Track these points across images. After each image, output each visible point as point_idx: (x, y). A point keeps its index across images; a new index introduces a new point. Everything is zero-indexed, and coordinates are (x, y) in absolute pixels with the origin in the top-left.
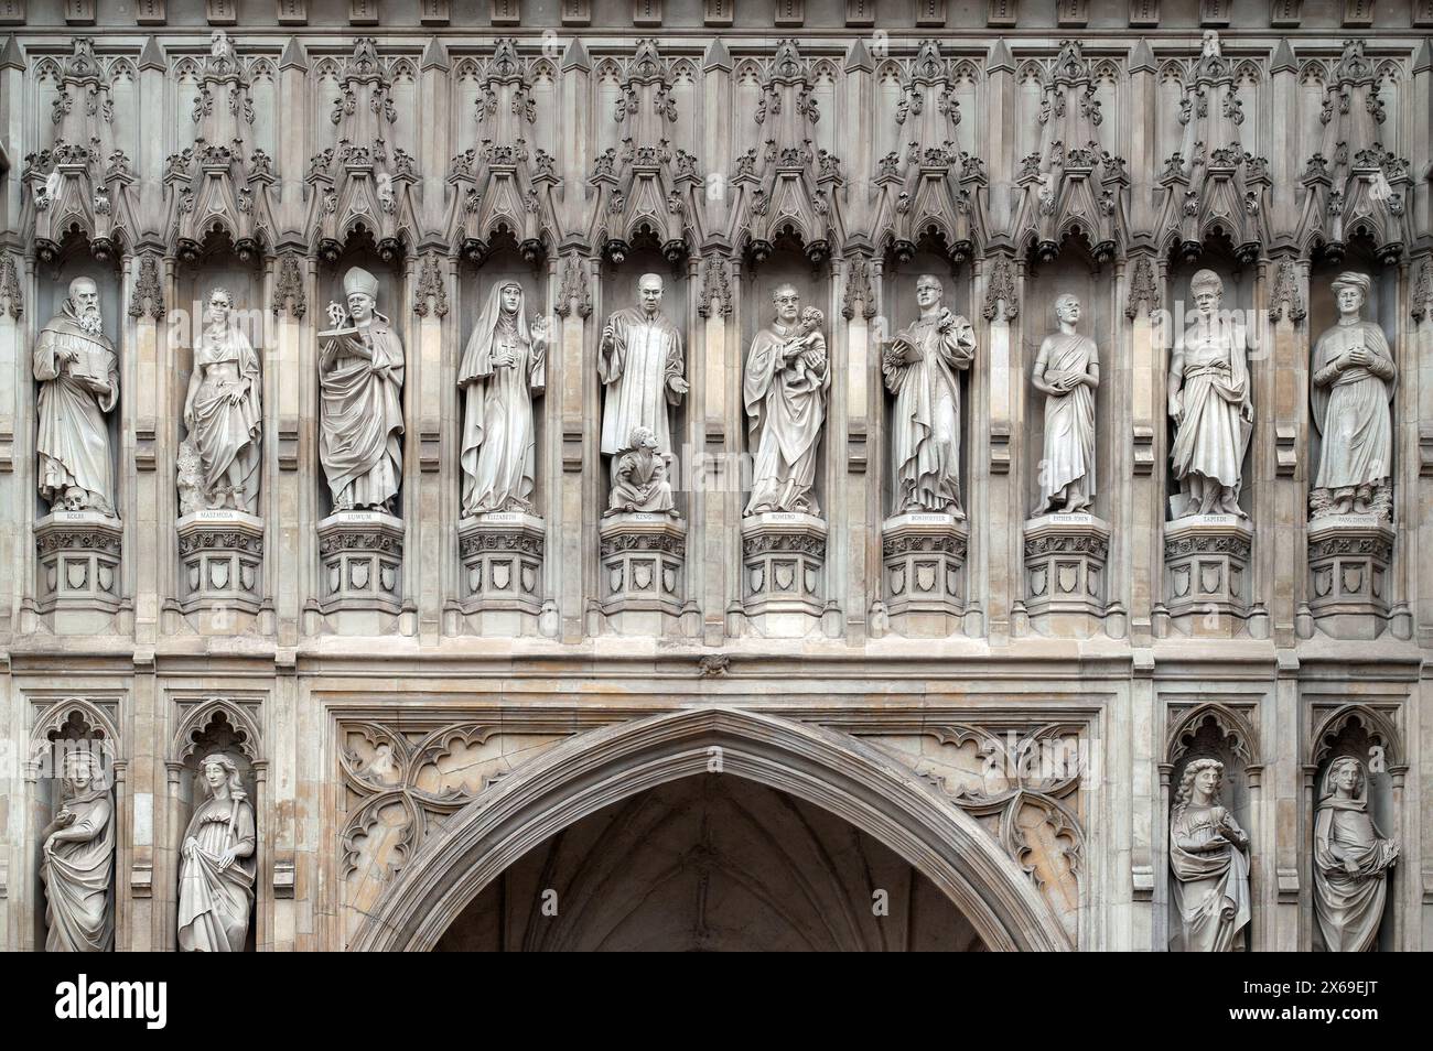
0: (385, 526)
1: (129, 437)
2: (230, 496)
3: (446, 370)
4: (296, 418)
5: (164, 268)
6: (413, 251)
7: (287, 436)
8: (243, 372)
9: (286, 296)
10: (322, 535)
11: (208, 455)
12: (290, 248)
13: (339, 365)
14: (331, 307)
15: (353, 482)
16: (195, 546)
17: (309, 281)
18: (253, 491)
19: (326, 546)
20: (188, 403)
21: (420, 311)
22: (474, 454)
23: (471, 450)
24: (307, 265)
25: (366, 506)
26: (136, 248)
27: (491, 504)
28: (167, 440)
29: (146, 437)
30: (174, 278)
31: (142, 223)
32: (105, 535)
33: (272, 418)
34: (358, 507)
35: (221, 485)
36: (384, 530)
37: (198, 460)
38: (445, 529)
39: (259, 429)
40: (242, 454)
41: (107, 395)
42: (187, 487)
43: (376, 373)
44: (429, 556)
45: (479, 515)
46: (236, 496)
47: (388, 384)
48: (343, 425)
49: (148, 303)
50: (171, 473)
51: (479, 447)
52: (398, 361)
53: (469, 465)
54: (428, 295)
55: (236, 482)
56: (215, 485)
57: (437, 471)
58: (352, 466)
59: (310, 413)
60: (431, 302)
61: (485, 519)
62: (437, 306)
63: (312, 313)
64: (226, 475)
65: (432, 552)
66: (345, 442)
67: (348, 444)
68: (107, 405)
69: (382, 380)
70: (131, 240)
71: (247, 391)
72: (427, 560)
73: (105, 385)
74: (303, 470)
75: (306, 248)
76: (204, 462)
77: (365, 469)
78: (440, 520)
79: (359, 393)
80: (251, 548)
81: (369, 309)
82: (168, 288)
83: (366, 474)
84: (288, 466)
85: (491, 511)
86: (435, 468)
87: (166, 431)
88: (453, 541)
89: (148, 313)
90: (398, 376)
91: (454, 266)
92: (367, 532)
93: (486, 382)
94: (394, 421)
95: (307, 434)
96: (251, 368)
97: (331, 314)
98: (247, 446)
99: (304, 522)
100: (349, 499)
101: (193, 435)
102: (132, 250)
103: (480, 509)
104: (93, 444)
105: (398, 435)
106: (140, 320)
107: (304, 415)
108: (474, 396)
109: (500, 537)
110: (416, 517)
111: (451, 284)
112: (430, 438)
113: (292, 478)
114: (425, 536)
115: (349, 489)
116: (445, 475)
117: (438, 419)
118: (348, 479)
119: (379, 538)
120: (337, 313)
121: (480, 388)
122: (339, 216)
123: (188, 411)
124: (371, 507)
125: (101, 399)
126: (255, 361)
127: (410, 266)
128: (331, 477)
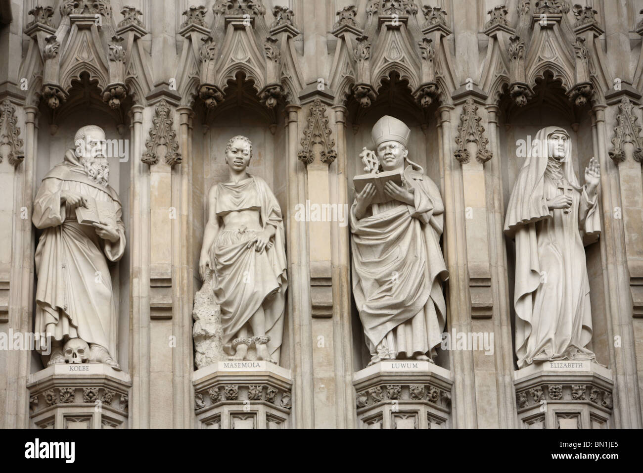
0: (433, 376)
1: (140, 286)
2: (252, 348)
3: (491, 216)
4: (328, 264)
5: (178, 119)
6: (448, 101)
7: (320, 282)
8: (265, 219)
9: (314, 143)
10: (360, 388)
11: (228, 303)
12: (317, 98)
13: (375, 210)
14: (364, 153)
15: (395, 330)
16: (215, 400)
17: (337, 131)
18: (276, 342)
19: (363, 399)
20: (204, 252)
21: (461, 158)
22: (529, 298)
23: (523, 297)
24: (334, 116)
25: (410, 354)
26: (148, 98)
27: (551, 352)
28: (182, 289)
29: (161, 284)
30: (189, 128)
31: (155, 76)
32: (111, 388)
33: (299, 265)
34: (402, 356)
35: (243, 336)
36: (432, 381)
37: (218, 308)
38: (500, 379)
39: (285, 276)
40: (268, 303)
41: (114, 244)
42: (207, 337)
43: (417, 217)
44: (486, 407)
45: (539, 363)
46: (261, 348)
47: (429, 229)
48: (380, 272)
49: (162, 152)
50: (187, 322)
51: (534, 294)
52: (439, 207)
53: (523, 311)
54: (469, 141)
55: (260, 332)
56: (236, 336)
57: (489, 318)
58: (395, 312)
59: (343, 260)
60: (473, 149)
61: (547, 368)
62: (480, 152)
63: (341, 161)
64: (249, 327)
65: (489, 403)
66: (385, 287)
67: (389, 290)
68: (113, 255)
69: (423, 226)
70: (143, 91)
71: (273, 238)
72: (485, 411)
73: (115, 232)
74: (337, 317)
75: (332, 98)
76: (223, 312)
77: (408, 315)
78: (496, 369)
79: (399, 238)
80: (278, 403)
81: (401, 158)
82: (183, 137)
83: (409, 322)
84: (321, 313)
85: (555, 358)
86: (488, 313)
87: (182, 278)
88: (510, 393)
89: (162, 161)
90: (438, 222)
91: (493, 115)
92: (413, 381)
93: (539, 226)
94: (438, 267)
95: (340, 280)
96: (274, 217)
97: (365, 159)
98: (274, 293)
99: (340, 373)
100: (391, 347)
101: (210, 286)
102: (144, 101)
103: (541, 357)
104: (99, 294)
105: (443, 281)
106: (154, 168)
107: (336, 263)
108: (525, 242)
109: (567, 387)
110: (467, 366)
111: (491, 132)
112: (480, 282)
113: (325, 325)
114: (480, 386)
115: (391, 336)
116: (497, 323)
117: (488, 265)
118: (390, 326)
119: (428, 388)
120: (370, 159)
121: (533, 234)
122: (373, 65)
123: (205, 259)
124: (416, 356)
125: (107, 249)
126: (278, 209)
127: (445, 116)
128: (368, 325)
